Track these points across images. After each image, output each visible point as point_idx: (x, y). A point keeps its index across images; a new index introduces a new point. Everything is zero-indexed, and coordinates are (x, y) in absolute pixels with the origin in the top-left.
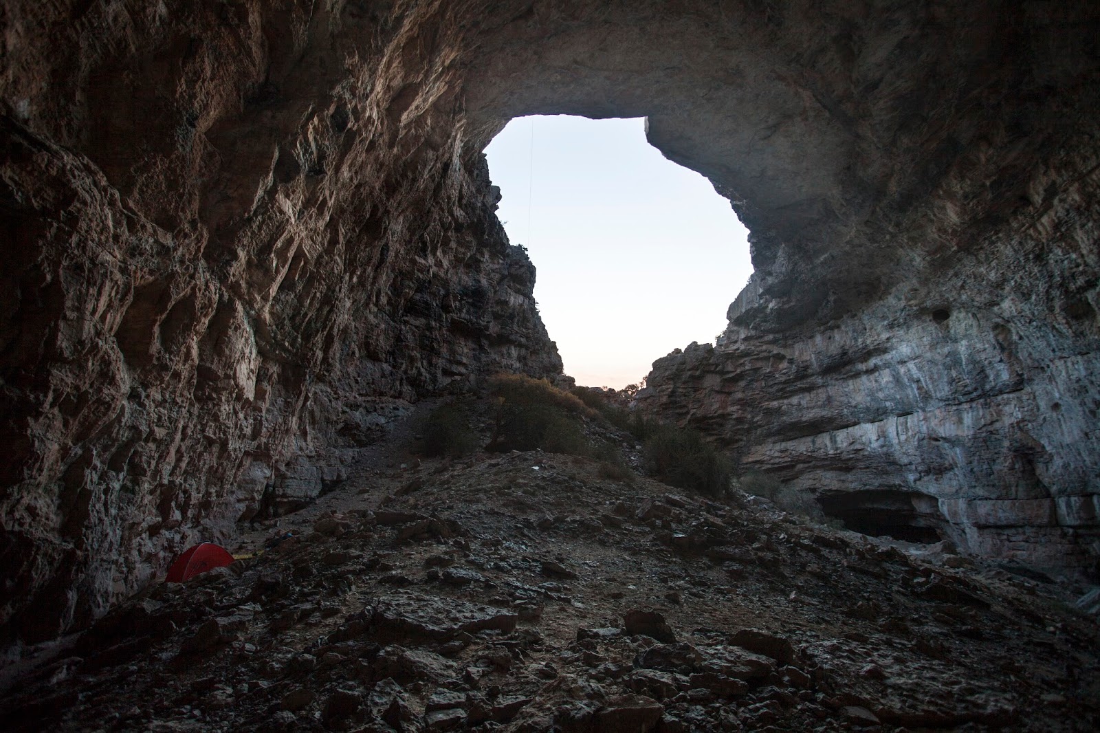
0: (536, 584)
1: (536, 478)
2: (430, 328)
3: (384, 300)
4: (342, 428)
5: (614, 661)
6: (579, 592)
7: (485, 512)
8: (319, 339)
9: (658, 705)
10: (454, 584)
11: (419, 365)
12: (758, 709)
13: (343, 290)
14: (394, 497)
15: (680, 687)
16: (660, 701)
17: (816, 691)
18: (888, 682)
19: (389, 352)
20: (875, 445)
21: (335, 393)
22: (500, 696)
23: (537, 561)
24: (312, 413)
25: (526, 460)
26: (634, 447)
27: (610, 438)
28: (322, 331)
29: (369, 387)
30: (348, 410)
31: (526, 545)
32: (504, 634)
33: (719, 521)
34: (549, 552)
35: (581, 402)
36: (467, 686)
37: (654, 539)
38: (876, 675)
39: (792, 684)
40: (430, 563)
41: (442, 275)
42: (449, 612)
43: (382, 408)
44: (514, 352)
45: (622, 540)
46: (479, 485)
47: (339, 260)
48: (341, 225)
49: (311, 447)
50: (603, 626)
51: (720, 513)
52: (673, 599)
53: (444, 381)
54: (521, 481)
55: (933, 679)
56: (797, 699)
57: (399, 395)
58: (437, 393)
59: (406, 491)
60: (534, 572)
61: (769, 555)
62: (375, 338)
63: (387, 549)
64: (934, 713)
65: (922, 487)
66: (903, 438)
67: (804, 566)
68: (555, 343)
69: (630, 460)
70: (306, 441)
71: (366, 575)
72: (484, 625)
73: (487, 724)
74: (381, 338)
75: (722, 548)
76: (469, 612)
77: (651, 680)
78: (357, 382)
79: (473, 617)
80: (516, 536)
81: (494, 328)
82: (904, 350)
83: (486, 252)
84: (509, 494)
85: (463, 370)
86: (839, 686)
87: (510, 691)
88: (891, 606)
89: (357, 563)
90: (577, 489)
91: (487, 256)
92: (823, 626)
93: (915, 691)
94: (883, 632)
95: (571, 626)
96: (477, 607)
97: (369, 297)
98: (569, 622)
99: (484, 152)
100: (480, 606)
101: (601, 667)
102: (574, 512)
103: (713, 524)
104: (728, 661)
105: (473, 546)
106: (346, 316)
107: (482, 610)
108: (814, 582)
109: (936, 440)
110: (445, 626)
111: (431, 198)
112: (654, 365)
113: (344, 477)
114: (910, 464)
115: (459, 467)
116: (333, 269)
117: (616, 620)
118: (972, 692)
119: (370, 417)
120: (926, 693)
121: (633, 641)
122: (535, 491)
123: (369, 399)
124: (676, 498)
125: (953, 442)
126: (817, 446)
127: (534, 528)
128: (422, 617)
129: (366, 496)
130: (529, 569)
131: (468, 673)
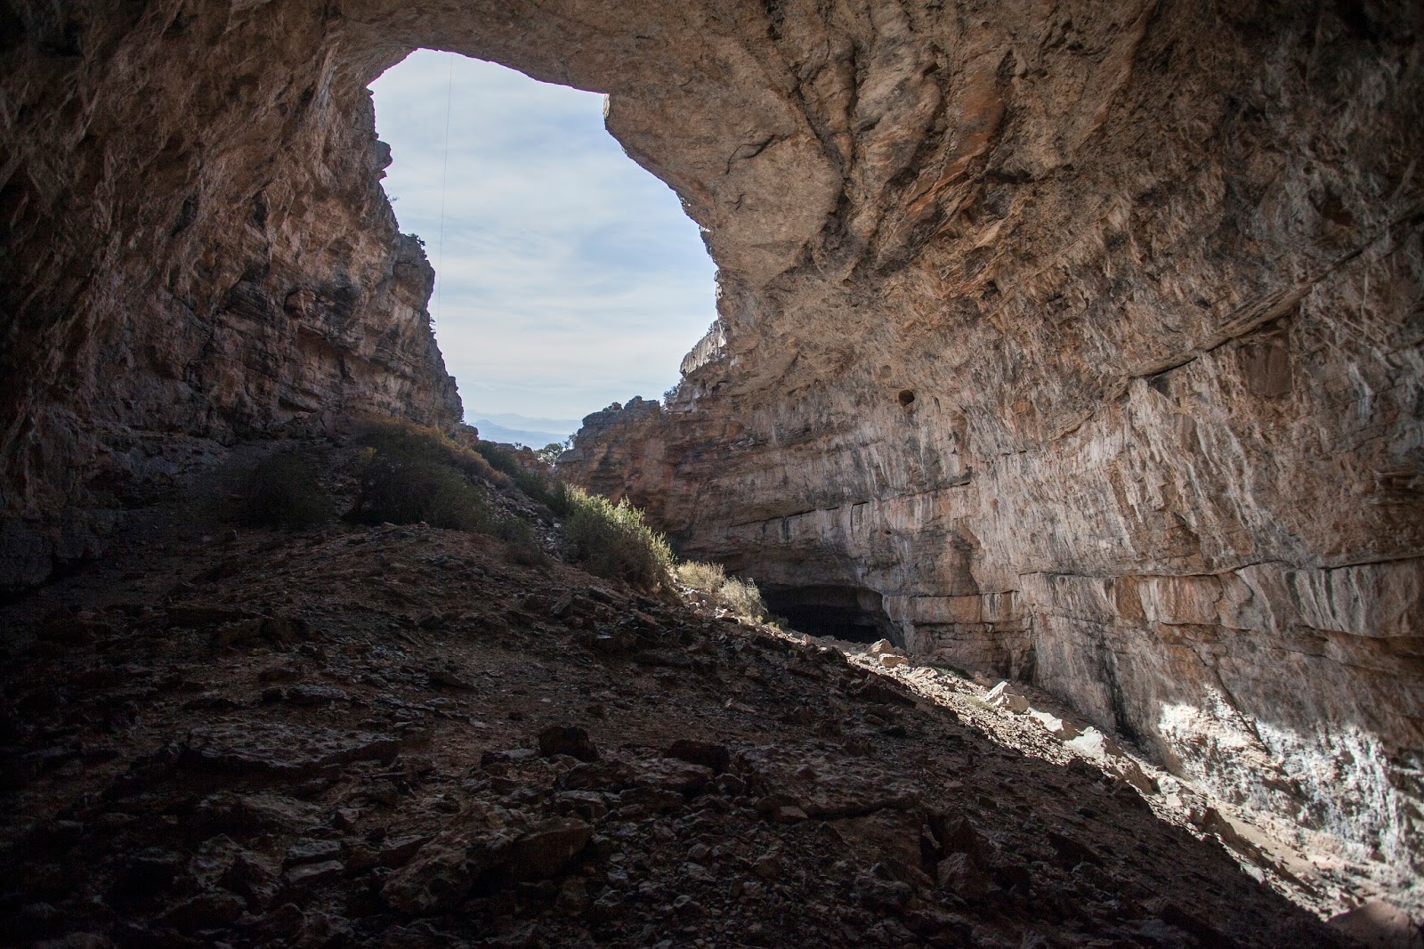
0: (422, 701)
1: (419, 561)
2: (263, 338)
3: (185, 284)
4: (97, 477)
5: (530, 786)
6: (480, 708)
7: (344, 606)
8: (58, 331)
9: (586, 825)
10: (305, 705)
11: (242, 390)
12: (693, 819)
13: (108, 258)
14: (190, 585)
15: (610, 805)
16: (589, 822)
17: (751, 796)
18: (820, 780)
19: (189, 365)
20: (828, 535)
21: (86, 421)
22: (386, 839)
23: (421, 671)
24: (37, 449)
25: (404, 536)
26: (551, 525)
27: (521, 511)
28: (64, 319)
29: (152, 416)
30: (110, 450)
31: (403, 650)
32: (383, 765)
33: (651, 620)
34: (436, 659)
35: (485, 462)
36: (340, 832)
37: (573, 641)
38: (808, 774)
39: (729, 790)
40: (264, 678)
41: (289, 260)
42: (303, 742)
43: (173, 450)
44: (394, 384)
45: (533, 642)
46: (334, 569)
47: (102, 208)
48: (109, 152)
49: (32, 503)
50: (511, 748)
51: (653, 609)
52: (597, 712)
53: (284, 417)
54: (397, 565)
55: (858, 773)
56: (732, 805)
57: (206, 433)
58: (270, 435)
59: (214, 576)
60: (418, 685)
61: (706, 659)
62: (165, 340)
63: (193, 662)
64: (855, 804)
65: (868, 583)
66: (856, 528)
67: (743, 670)
68: (453, 378)
69: (546, 542)
70: (21, 494)
71: (159, 700)
72: (357, 755)
73: (376, 871)
74: (177, 342)
75: (654, 652)
76: (332, 741)
77: (578, 801)
78: (128, 406)
79: (340, 746)
80: (389, 640)
81: (366, 349)
82: (868, 431)
83: (362, 237)
84: (379, 583)
85: (313, 404)
86: (773, 788)
87: (400, 831)
88: (827, 710)
89: (142, 684)
90: (476, 577)
91: (362, 243)
92: (759, 734)
93: (840, 786)
94: (817, 736)
95: (471, 750)
96: (344, 734)
97: (158, 275)
98: (468, 746)
99: (369, 87)
100: (347, 732)
101: (515, 793)
102: (469, 607)
103: (645, 624)
104: (663, 773)
105: (329, 654)
106: (112, 301)
107: (352, 736)
108: (752, 687)
109: (888, 533)
110: (300, 761)
111: (277, 139)
112: (586, 421)
113: (98, 553)
114: (861, 557)
115: (301, 543)
116: (89, 220)
117: (527, 740)
118: (888, 781)
119: (149, 463)
120: (849, 787)
121: (552, 762)
122: (417, 578)
123: (151, 434)
124: (602, 590)
125: (903, 535)
126: (768, 532)
127: (415, 629)
128: (265, 751)
129: (138, 583)
130: (411, 682)
131: (339, 816)
